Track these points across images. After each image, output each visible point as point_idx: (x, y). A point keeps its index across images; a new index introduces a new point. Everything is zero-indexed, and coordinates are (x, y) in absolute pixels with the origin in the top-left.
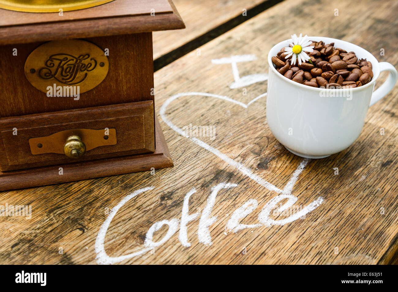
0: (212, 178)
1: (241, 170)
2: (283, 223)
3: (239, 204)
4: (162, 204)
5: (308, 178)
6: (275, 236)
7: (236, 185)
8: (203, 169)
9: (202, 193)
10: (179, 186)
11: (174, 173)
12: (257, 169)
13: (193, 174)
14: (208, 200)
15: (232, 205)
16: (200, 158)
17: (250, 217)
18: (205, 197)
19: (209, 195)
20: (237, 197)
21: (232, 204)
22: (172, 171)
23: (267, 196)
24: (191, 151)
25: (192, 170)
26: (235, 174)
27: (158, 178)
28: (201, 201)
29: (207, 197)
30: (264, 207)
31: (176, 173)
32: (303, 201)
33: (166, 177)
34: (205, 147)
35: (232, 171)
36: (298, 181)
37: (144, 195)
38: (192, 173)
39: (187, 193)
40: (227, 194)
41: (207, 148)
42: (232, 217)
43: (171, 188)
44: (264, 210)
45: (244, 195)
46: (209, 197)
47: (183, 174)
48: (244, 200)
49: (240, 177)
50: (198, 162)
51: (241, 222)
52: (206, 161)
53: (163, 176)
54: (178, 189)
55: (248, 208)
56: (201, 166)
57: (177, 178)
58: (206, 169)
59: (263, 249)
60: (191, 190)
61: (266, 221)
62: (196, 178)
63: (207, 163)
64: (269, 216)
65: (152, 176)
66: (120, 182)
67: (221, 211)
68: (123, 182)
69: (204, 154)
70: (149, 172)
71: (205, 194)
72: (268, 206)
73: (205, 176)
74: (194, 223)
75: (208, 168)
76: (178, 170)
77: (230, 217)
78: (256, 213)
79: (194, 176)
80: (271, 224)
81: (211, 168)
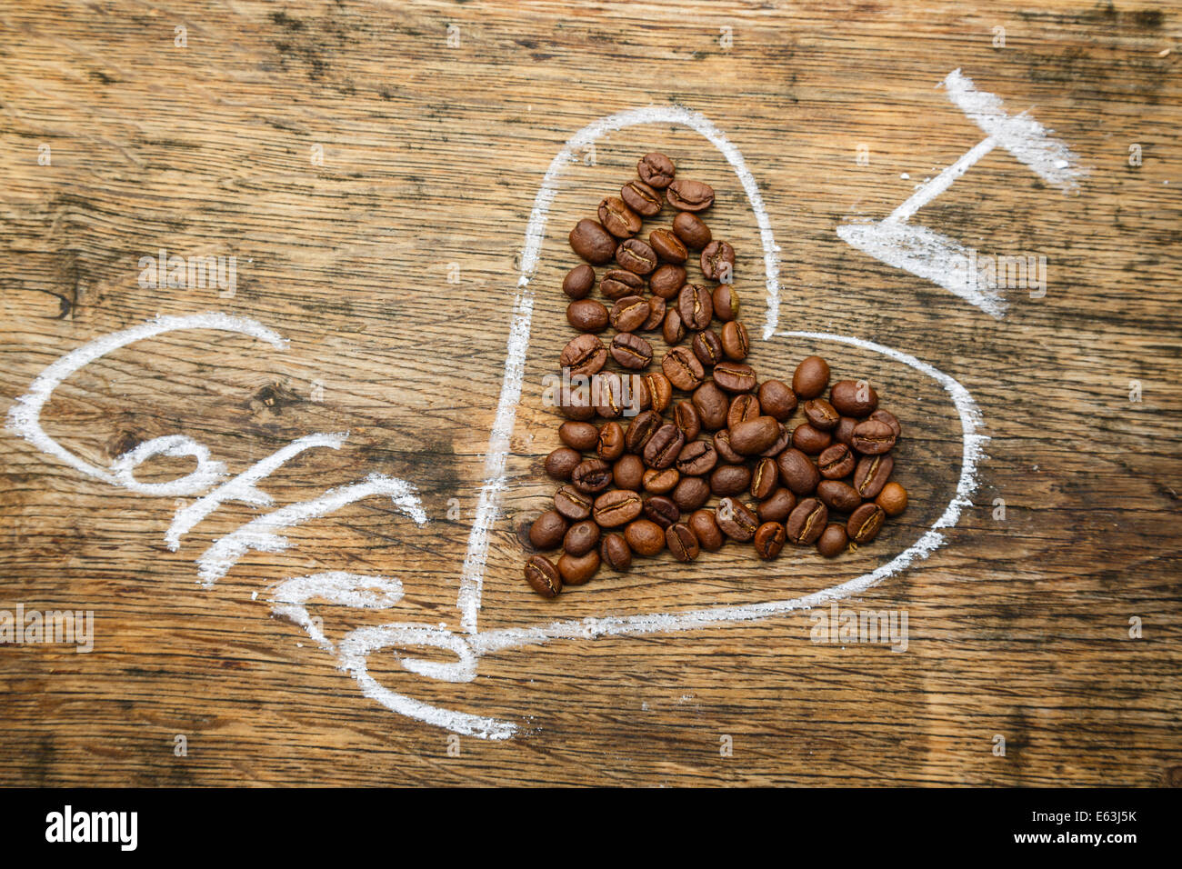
0: (410, 450)
1: (483, 493)
2: (373, 691)
3: (364, 567)
4: (246, 405)
5: (564, 665)
6: (322, 697)
7: (420, 517)
8: (425, 407)
9: (345, 464)
10: (330, 397)
11: (364, 356)
12: (514, 530)
13: (393, 399)
14: (330, 491)
15: (350, 555)
16: (459, 373)
17: (342, 613)
18: (336, 478)
19: (347, 483)
20: (385, 547)
21: (355, 551)
22: (370, 345)
23: (433, 611)
24: (472, 333)
25: (403, 388)
26: (461, 493)
27: (323, 332)
28: (316, 481)
29: (336, 485)
30: (392, 625)
31: (369, 357)
32: (472, 695)
33: (338, 346)
34: (512, 353)
35: (464, 477)
37: (248, 345)
38: (393, 393)
39: (319, 431)
40: (377, 521)
41: (509, 362)
42: (313, 577)
43: (310, 385)
44: (384, 632)
45: (402, 558)
46: (342, 488)
47: (375, 377)
48: (386, 567)
50: (443, 379)
51: (312, 605)
52: (462, 393)
53: (339, 340)
54: (318, 404)
55: (367, 593)
56: (431, 398)
57: (354, 374)
58: (429, 416)
59: (267, 696)
60: (336, 432)
61: (350, 654)
62: (384, 414)
63: (453, 403)
64: (373, 652)
65: (322, 312)
66: (251, 260)
67: (315, 543)
68: (257, 268)
69: (482, 371)
70: (328, 297)
71: (345, 473)
72: (401, 632)
73: (404, 429)
74: (241, 512)
75: (439, 417)
76: (382, 353)
77: (312, 573)
78: (362, 618)
79: (386, 404)
80: (350, 670)
81: (442, 423)
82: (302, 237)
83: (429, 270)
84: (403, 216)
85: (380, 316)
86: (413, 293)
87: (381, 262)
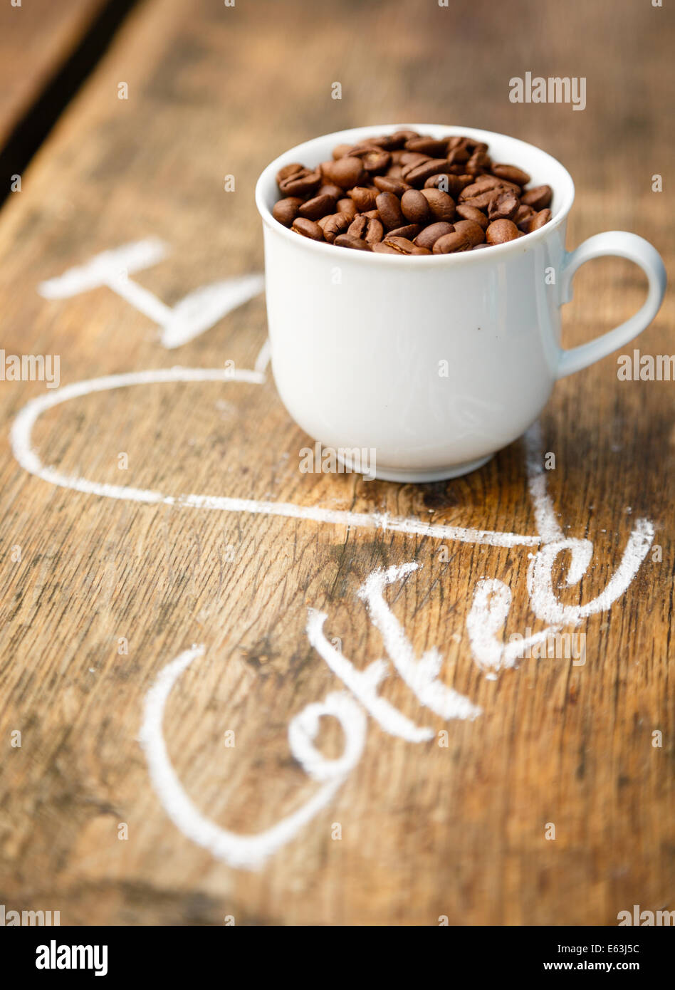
0: (336, 571)
1: (390, 528)
2: (603, 604)
3: (463, 604)
4: (264, 678)
5: (574, 488)
6: (610, 637)
7: (413, 566)
8: (291, 560)
9: (345, 613)
10: (267, 619)
11: (225, 596)
12: (431, 511)
13: (277, 579)
14: (374, 622)
15: (448, 612)
16: (258, 539)
17: (514, 620)
18: (361, 619)
19: (367, 612)
20: (442, 590)
21: (445, 608)
22: (213, 592)
23: (515, 563)
24: (215, 531)
25: (267, 573)
26: (388, 541)
27: (190, 622)
28: (361, 631)
29: (368, 619)
30: (529, 588)
31: (227, 593)
32: (607, 544)
33: (209, 612)
34: (243, 508)
35: (372, 539)
36: (557, 504)
37: (192, 674)
38: (271, 579)
39: (304, 627)
40: (412, 593)
41: (253, 510)
42: (472, 636)
43: (251, 631)
44: (537, 594)
45: (455, 580)
46: (372, 615)
47: (251, 590)
48: (464, 590)
49: (405, 544)
50: (263, 548)
51: (505, 638)
52: (280, 538)
53: (203, 612)
54: (273, 627)
55: (492, 602)
56: (281, 556)
57: (244, 602)
58: (301, 558)
59: (611, 675)
60: (307, 616)
61: (562, 617)
62: (293, 585)
63: (291, 543)
64: (558, 601)
65: (168, 622)
66: (92, 670)
67: (432, 635)
68: (103, 666)
69: (259, 526)
70: (151, 619)
71: (355, 612)
72: (536, 583)
73: (312, 573)
74: (392, 686)
75: (303, 552)
76: (225, 585)
77: (468, 638)
78: (521, 607)
79: (283, 584)
80: (579, 617)
81: (309, 551)
82: (76, 634)
83: (140, 554)
84: (74, 569)
85: (182, 586)
86: (163, 564)
87: (121, 584)
